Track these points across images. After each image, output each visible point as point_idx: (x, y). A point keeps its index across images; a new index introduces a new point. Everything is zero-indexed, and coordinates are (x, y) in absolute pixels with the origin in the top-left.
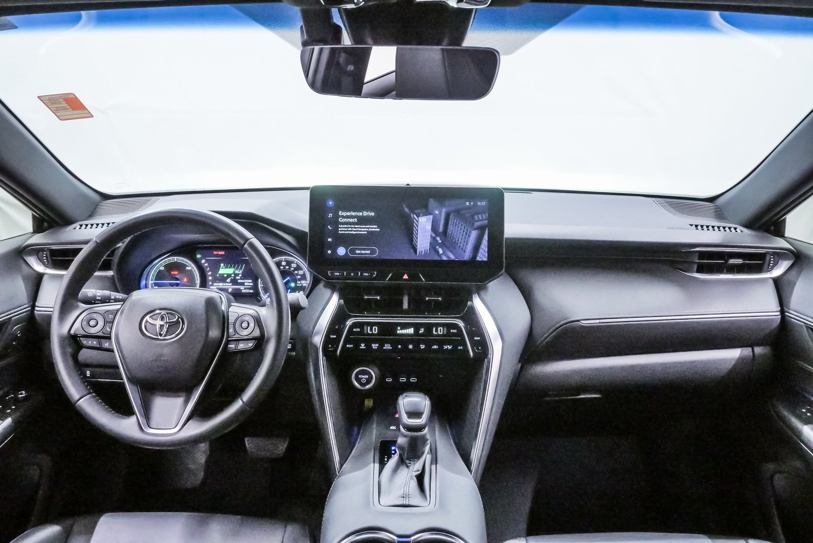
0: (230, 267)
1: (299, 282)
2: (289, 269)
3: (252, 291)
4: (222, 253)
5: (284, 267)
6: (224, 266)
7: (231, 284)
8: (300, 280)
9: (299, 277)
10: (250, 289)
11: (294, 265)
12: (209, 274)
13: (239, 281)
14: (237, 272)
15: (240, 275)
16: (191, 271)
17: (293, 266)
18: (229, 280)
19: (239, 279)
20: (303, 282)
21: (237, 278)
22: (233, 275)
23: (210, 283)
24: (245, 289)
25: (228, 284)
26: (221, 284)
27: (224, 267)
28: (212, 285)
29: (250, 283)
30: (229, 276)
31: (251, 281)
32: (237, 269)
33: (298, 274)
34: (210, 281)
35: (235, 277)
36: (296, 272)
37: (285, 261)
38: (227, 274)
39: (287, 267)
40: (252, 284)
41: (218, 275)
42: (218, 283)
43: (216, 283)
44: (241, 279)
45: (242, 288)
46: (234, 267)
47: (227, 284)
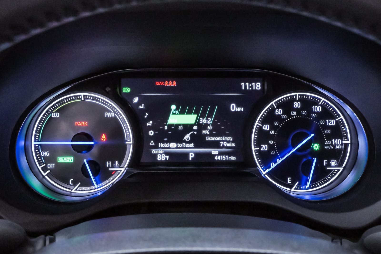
0: (189, 113)
1: (329, 142)
2: (309, 115)
3: (233, 158)
4: (174, 84)
5: (298, 111)
6: (177, 109)
7: (192, 145)
8: (330, 137)
9: (328, 131)
10: (229, 154)
11: (317, 109)
12: (148, 124)
13: (208, 138)
14: (203, 121)
15: (210, 128)
16: (114, 119)
17: (314, 110)
18: (187, 137)
19: (207, 135)
20: (337, 142)
21: (204, 132)
22: (195, 128)
23: (152, 143)
24: (220, 154)
25: (187, 145)
26: (173, 145)
27: (177, 112)
28: (156, 147)
29: (228, 142)
30: (188, 128)
31: (230, 139)
32: (203, 116)
33: (325, 127)
34: (152, 138)
35: (199, 131)
36: (322, 122)
37: (301, 100)
38: (185, 126)
39: (304, 113)
40: (233, 145)
41: (166, 128)
42: (166, 142)
43: (163, 142)
44: (211, 135)
45: (215, 151)
46: (196, 112)
47: (184, 145)
